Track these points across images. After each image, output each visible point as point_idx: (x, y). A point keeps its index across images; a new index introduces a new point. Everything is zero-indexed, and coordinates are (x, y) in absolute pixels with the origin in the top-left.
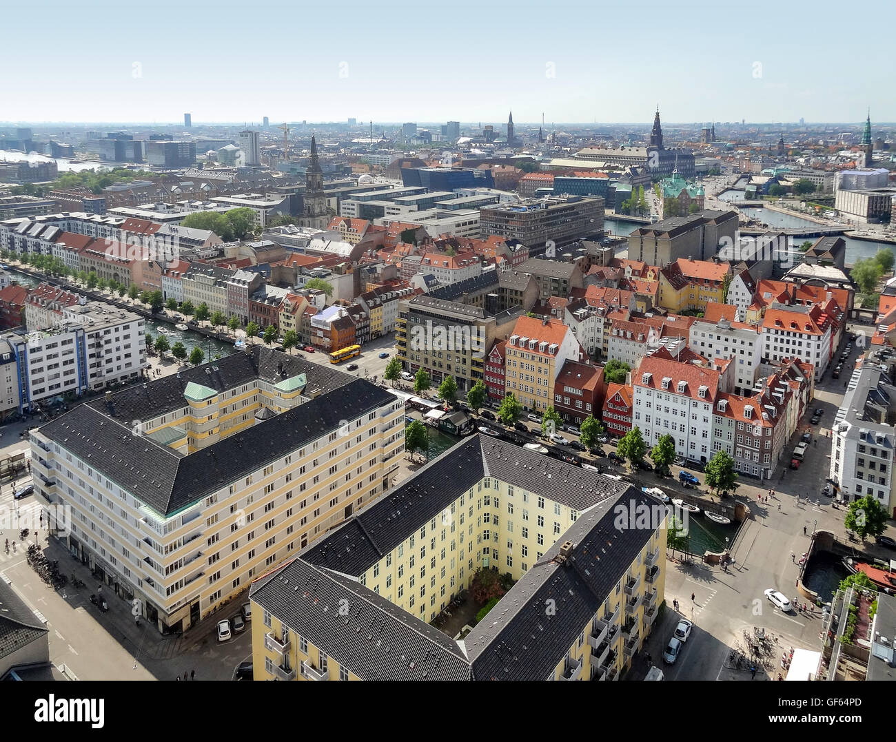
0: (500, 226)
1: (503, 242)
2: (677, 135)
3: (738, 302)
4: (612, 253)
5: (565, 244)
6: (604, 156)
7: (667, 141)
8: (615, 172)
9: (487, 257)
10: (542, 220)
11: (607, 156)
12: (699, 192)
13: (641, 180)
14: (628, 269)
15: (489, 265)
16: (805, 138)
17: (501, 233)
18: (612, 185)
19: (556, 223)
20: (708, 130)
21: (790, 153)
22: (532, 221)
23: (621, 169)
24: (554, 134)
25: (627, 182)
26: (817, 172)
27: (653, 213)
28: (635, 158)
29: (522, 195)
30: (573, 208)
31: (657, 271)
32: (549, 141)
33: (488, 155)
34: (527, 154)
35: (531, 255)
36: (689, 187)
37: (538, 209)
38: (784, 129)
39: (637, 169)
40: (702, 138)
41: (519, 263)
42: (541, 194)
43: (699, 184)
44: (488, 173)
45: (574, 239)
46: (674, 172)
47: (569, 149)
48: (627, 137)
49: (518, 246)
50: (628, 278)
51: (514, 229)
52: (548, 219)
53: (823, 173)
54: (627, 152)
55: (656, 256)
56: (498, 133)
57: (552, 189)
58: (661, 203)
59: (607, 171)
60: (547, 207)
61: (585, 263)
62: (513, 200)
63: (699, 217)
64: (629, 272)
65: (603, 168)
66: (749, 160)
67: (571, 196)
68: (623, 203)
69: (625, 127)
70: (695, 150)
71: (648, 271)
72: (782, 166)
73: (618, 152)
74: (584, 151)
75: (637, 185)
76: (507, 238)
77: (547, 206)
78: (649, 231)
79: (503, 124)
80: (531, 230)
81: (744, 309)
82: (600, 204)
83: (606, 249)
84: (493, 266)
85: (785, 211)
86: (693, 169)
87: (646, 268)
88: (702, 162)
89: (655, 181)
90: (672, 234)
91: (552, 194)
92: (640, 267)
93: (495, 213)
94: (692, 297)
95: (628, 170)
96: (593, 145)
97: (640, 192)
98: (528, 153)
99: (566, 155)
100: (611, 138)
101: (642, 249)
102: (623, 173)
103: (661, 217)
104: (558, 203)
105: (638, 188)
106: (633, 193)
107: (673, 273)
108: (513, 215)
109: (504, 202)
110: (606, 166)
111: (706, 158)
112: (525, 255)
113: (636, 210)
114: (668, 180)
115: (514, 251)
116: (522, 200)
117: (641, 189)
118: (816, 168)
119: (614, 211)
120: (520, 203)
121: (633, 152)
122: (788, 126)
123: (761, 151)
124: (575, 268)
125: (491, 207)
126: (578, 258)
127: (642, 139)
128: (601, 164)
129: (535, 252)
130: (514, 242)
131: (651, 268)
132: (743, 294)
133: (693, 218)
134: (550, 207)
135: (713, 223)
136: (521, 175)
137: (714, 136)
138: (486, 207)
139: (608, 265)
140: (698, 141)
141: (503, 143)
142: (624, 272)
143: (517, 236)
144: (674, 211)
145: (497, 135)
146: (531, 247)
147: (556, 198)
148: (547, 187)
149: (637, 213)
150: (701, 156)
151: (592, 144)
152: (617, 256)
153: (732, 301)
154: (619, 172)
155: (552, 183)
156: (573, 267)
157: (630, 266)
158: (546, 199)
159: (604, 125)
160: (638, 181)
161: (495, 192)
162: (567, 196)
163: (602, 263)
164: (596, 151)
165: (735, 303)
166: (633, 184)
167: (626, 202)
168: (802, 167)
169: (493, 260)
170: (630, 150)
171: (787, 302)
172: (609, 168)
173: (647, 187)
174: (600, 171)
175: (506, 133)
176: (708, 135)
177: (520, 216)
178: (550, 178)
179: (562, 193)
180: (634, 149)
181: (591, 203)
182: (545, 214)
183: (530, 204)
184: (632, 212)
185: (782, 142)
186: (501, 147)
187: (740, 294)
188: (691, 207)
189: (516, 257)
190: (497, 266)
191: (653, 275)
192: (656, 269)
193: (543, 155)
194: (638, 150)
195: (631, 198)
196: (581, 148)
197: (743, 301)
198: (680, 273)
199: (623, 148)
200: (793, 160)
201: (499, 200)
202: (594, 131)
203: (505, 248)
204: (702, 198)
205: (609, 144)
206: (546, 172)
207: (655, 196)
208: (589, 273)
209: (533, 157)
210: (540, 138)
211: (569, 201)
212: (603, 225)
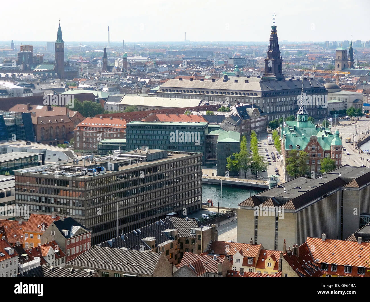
0: (46, 199)
1: (51, 224)
2: (302, 59)
4: (214, 233)
5: (145, 223)
6: (200, 90)
7: (288, 68)
8: (215, 113)
9: (28, 246)
10: (109, 189)
11: (203, 90)
12: (334, 141)
13: (252, 125)
14: (237, 256)
15: (31, 259)
17: (48, 210)
18: (213, 133)
19: (131, 193)
20: (344, 52)
22: (95, 190)
23: (224, 110)
24: (125, 59)
25: (233, 128)
27: (271, 172)
28: (244, 92)
29: (79, 151)
30: (155, 168)
31: (278, 258)
32: (118, 69)
33: (25, 91)
34: (85, 89)
35: (95, 241)
36: (320, 134)
37: (104, 172)
39: (248, 109)
40: (337, 63)
41: (76, 255)
42: (108, 149)
43: (334, 129)
44: (27, 117)
45: (159, 215)
46: (299, 113)
47: (147, 81)
48: (231, 62)
49: (75, 229)
50: (238, 270)
51: (68, 203)
52: (118, 186)
54: (231, 85)
55: (276, 235)
56: (41, 57)
57: (124, 141)
58: (283, 157)
59: (205, 113)
60: (116, 169)
61: (174, 251)
62: (65, 159)
63: (334, 177)
64: (238, 261)
65: (198, 109)
67: (153, 151)
68: (229, 159)
69: (229, 48)
70: (328, 81)
71: (265, 258)
73: (219, 84)
74: (170, 83)
75: (247, 132)
76: (57, 217)
77: (117, 166)
78: (266, 199)
79: (49, 44)
80: (94, 204)
82: (196, 162)
83: (205, 228)
84: (37, 261)
87: (262, 253)
88: (337, 97)
89: (273, 126)
90: (299, 202)
91: (124, 148)
92: (254, 252)
93: (39, 180)
95: (234, 111)
96: (183, 74)
97: (252, 141)
98: (87, 86)
99: (144, 89)
100: (207, 63)
101: (256, 226)
102: (227, 115)
103: (282, 178)
104: (133, 162)
105: (248, 137)
106: (243, 144)
107: (301, 258)
108: (63, 182)
109: (51, 162)
110: (202, 105)
111: (343, 92)
112: (86, 241)
113: (246, 168)
114: (291, 124)
115: (68, 237)
116: (79, 158)
117: (253, 139)
119: (215, 171)
120: (75, 163)
121: (242, 85)
124: (162, 257)
125: (32, 170)
126: (165, 243)
127: (253, 64)
128: (195, 102)
129: (101, 236)
130: (68, 223)
131: (270, 253)
133: (327, 178)
134: (121, 169)
136: (76, 121)
137: (352, 60)
138: (25, 171)
139: (209, 252)
140: (331, 68)
141: (49, 71)
142: (232, 262)
143: (73, 213)
144: (300, 169)
145: (40, 60)
146: (95, 229)
147: (131, 153)
148: (116, 138)
149: (249, 173)
150: (336, 88)
151: (181, 73)
152: (221, 238)
154: (221, 113)
155: (124, 132)
156: (158, 256)
157: (241, 252)
158: (115, 155)
160: (248, 126)
161: (37, 147)
162: (145, 151)
163: (200, 249)
164: (187, 83)
166: (242, 131)
167: (233, 158)
169: (36, 252)
170: (236, 81)
172: (206, 107)
173: (263, 134)
174: (195, 113)
175: (53, 56)
176: (344, 59)
177: (76, 183)
178: (121, 123)
179: (139, 146)
180: (241, 80)
181: (181, 160)
182: (114, 178)
183: (90, 164)
184: (242, 172)
186: (45, 78)
188: (323, 162)
189: (71, 246)
190: (43, 261)
191: (273, 263)
192: (277, 255)
193: (110, 91)
194: (247, 82)
195: (239, 152)
196: (165, 80)
198: (311, 259)
199: (226, 79)
201: (43, 159)
202: (183, 52)
203: (53, 232)
204: (339, 149)
205: (206, 73)
206: (114, 116)
207: (273, 149)
208: (181, 265)
209: (95, 93)
210: (105, 64)
211: (149, 158)
212: (199, 193)
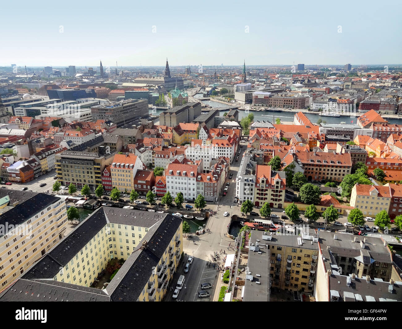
0: (102, 115)
1: (104, 122)
2: (176, 71)
3: (203, 138)
4: (153, 123)
5: (132, 121)
6: (146, 81)
7: (172, 74)
8: (151, 88)
9: (97, 129)
10: (121, 111)
11: (147, 81)
12: (186, 95)
13: (162, 91)
14: (160, 129)
15: (98, 133)
16: (223, 72)
17: (103, 118)
18: (151, 94)
19: (128, 112)
20: (188, 69)
21: (219, 78)
22: (116, 112)
23: (154, 87)
24: (123, 72)
25: (157, 92)
26: (228, 85)
27: (168, 105)
28: (159, 81)
29: (111, 100)
30: (134, 105)
31: (171, 129)
32: (121, 75)
33: (92, 82)
34: (111, 81)
35: (118, 127)
36: (182, 93)
37: (119, 106)
38: (216, 68)
39: (161, 86)
40: (186, 72)
41: (112, 131)
42: (119, 100)
43: (186, 92)
44: (93, 90)
45: (136, 119)
46: (175, 87)
47: (130, 78)
48: (155, 72)
49: (111, 124)
50: (160, 133)
51: (109, 116)
52: (124, 111)
53: (230, 85)
54: (156, 79)
55: (171, 123)
56: (96, 72)
57: (124, 97)
58: (171, 100)
59: (148, 88)
60: (122, 105)
61: (142, 129)
62: (107, 103)
63: (186, 106)
64: (160, 130)
65: (146, 87)
66: (204, 81)
67: (133, 100)
68: (156, 101)
69: (154, 68)
70: (184, 77)
71: (168, 129)
72: (216, 83)
73: (152, 79)
74: (137, 79)
75: (161, 93)
76: (106, 120)
77: (123, 105)
78: (168, 112)
79: (98, 67)
80: (116, 116)
81: (205, 140)
82: (146, 102)
83: (150, 122)
84: (100, 133)
85: (218, 101)
86: (183, 86)
87: (167, 128)
88: (186, 82)
89: (168, 91)
90: (177, 113)
91: (124, 99)
92: (165, 128)
93: (99, 110)
94: (186, 138)
95: (157, 87)
96: (141, 76)
97: (162, 96)
98: (111, 80)
99: (129, 81)
100: (148, 73)
101: (165, 121)
102: (155, 88)
103: (172, 106)
104: (128, 103)
105: (161, 95)
106: (160, 97)
107: (178, 129)
108: (107, 110)
109: (102, 104)
110: (147, 85)
111: (188, 81)
112: (114, 127)
113: (161, 104)
114: (174, 91)
115: (110, 126)
116: (111, 102)
117: (163, 95)
118: (228, 84)
119: (152, 105)
120: (110, 104)
121: (158, 79)
122: (217, 67)
123: (208, 77)
124: (138, 131)
125: (96, 106)
126: (139, 127)
127: (162, 73)
128: (145, 85)
129: (120, 126)
130: (109, 122)
131: (169, 128)
132: (205, 135)
133: (184, 106)
134: (124, 105)
135: (192, 107)
136: (109, 91)
137: (190, 71)
138: (94, 107)
139: (152, 128)
140: (185, 74)
141: (99, 76)
142: (159, 131)
143: (110, 119)
144: (177, 104)
145: (95, 72)
146: (117, 124)
147: (127, 101)
148: (122, 96)
149: (162, 105)
150: (186, 80)
151: (140, 76)
152: (155, 124)
153: (201, 138)
154: (153, 88)
155: (124, 94)
156: (137, 130)
157: (161, 128)
158: (122, 101)
159: (145, 67)
160: (161, 92)
161: (97, 100)
162: (131, 100)
163: (149, 128)
164: (142, 79)
165: (202, 138)
166: (159, 93)
167: (157, 101)
168: (223, 83)
169: (100, 131)
170: (157, 78)
171: (220, 136)
172: (148, 86)
173: (165, 94)
174: (145, 88)
175: (100, 71)
176: (188, 71)
177: (111, 110)
178: (123, 92)
179: (129, 98)
180: (159, 78)
181: (142, 102)
182: (122, 108)
183: (114, 104)
184: (160, 105)
185: (215, 73)
186: (98, 78)
187: (203, 135)
188: (183, 101)
189: (111, 129)
190: (102, 133)
191: (170, 131)
192: (171, 128)
193: (119, 82)
194: (160, 78)
195: (159, 99)
196: (135, 78)
197: (205, 137)
198: (181, 129)
199: (154, 77)
200: (220, 81)
201: (100, 103)
202: (141, 70)
203: (105, 125)
204: (187, 98)
205: (148, 76)
206: (121, 89)
207: (169, 98)
208: (144, 133)
209: (114, 82)
210: (116, 73)
211: (132, 102)
212: (148, 112)
